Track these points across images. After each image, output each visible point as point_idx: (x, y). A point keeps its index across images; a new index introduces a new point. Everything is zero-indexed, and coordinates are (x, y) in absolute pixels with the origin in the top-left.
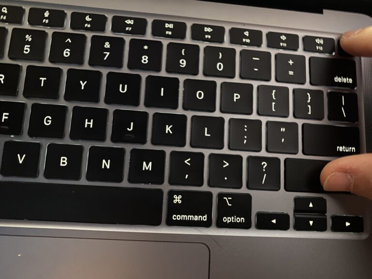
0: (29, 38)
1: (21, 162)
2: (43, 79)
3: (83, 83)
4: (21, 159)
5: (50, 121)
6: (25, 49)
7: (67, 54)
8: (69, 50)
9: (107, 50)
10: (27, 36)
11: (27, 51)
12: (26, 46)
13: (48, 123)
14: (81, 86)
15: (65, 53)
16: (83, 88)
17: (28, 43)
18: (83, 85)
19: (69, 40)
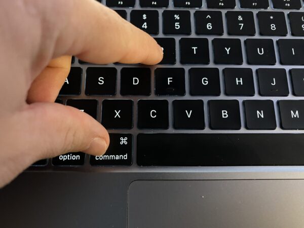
0: (177, 17)
1: (189, 117)
2: (195, 48)
3: (228, 49)
4: (189, 114)
5: (207, 82)
6: (176, 26)
7: (209, 27)
8: (211, 24)
9: (241, 22)
10: (175, 16)
11: (177, 27)
12: (176, 23)
13: (206, 83)
14: (227, 52)
15: (208, 26)
16: (228, 53)
17: (177, 21)
18: (228, 51)
19: (208, 16)
